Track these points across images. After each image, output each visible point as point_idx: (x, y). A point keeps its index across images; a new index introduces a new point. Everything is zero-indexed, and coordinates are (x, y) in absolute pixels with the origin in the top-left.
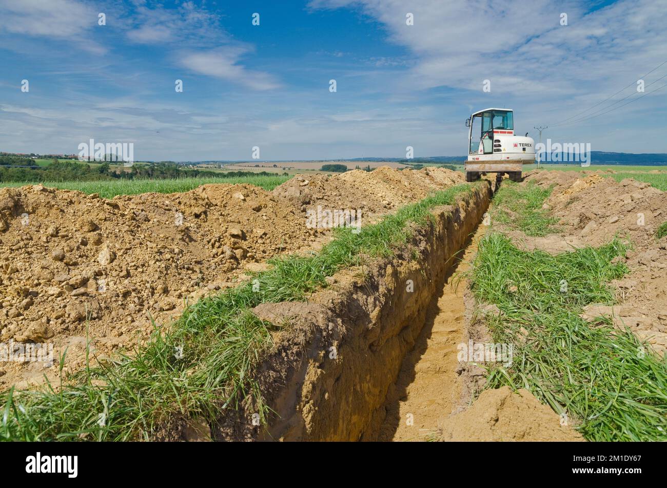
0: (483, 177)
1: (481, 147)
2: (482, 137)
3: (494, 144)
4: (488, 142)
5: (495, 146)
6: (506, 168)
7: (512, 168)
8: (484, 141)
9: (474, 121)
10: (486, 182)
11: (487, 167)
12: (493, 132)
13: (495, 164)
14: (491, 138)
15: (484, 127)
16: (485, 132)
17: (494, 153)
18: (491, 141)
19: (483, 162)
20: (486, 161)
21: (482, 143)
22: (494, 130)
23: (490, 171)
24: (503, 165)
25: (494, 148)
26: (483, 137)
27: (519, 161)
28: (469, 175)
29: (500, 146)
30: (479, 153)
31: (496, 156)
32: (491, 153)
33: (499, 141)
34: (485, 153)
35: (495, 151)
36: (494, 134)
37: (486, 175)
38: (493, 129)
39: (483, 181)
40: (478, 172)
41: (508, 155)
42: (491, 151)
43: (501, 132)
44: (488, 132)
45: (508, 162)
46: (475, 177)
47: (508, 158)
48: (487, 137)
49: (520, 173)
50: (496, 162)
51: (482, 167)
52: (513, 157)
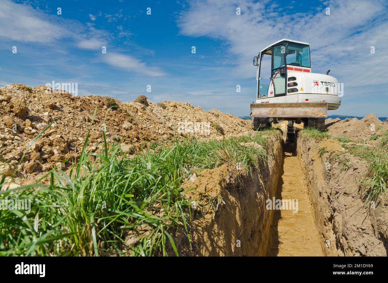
0: (273, 125)
1: (271, 89)
2: (272, 76)
3: (288, 82)
4: (279, 81)
5: (289, 86)
6: (305, 112)
7: (313, 113)
8: (275, 80)
9: (263, 58)
10: (278, 131)
11: (279, 112)
12: (286, 68)
13: (290, 108)
14: (284, 75)
15: (275, 62)
16: (277, 69)
17: (288, 94)
18: (284, 79)
19: (274, 105)
20: (277, 104)
21: (273, 83)
22: (288, 66)
23: (283, 116)
24: (300, 109)
25: (288, 88)
26: (274, 76)
27: (323, 104)
28: (256, 122)
29: (295, 84)
30: (269, 95)
31: (291, 98)
32: (284, 95)
33: (294, 78)
34: (276, 96)
35: (289, 92)
36: (288, 71)
37: (278, 123)
38: (286, 64)
39: (275, 130)
40: (268, 118)
41: (307, 97)
42: (284, 92)
43: (296, 69)
44: (280, 68)
45: (307, 105)
46: (264, 125)
47: (307, 100)
48: (279, 75)
49: (322, 120)
50: (291, 105)
51: (272, 112)
52: (313, 99)
